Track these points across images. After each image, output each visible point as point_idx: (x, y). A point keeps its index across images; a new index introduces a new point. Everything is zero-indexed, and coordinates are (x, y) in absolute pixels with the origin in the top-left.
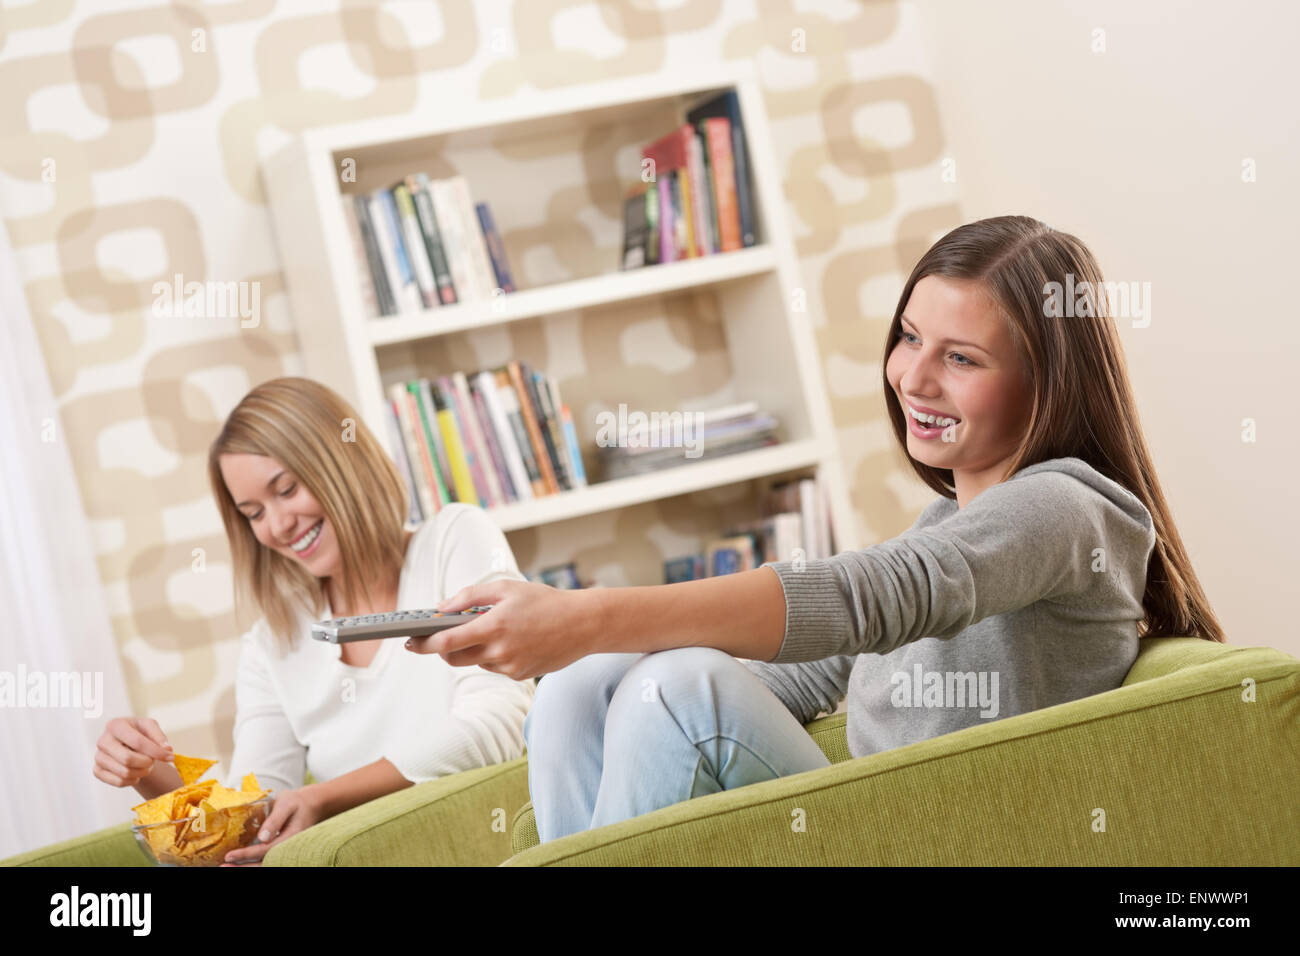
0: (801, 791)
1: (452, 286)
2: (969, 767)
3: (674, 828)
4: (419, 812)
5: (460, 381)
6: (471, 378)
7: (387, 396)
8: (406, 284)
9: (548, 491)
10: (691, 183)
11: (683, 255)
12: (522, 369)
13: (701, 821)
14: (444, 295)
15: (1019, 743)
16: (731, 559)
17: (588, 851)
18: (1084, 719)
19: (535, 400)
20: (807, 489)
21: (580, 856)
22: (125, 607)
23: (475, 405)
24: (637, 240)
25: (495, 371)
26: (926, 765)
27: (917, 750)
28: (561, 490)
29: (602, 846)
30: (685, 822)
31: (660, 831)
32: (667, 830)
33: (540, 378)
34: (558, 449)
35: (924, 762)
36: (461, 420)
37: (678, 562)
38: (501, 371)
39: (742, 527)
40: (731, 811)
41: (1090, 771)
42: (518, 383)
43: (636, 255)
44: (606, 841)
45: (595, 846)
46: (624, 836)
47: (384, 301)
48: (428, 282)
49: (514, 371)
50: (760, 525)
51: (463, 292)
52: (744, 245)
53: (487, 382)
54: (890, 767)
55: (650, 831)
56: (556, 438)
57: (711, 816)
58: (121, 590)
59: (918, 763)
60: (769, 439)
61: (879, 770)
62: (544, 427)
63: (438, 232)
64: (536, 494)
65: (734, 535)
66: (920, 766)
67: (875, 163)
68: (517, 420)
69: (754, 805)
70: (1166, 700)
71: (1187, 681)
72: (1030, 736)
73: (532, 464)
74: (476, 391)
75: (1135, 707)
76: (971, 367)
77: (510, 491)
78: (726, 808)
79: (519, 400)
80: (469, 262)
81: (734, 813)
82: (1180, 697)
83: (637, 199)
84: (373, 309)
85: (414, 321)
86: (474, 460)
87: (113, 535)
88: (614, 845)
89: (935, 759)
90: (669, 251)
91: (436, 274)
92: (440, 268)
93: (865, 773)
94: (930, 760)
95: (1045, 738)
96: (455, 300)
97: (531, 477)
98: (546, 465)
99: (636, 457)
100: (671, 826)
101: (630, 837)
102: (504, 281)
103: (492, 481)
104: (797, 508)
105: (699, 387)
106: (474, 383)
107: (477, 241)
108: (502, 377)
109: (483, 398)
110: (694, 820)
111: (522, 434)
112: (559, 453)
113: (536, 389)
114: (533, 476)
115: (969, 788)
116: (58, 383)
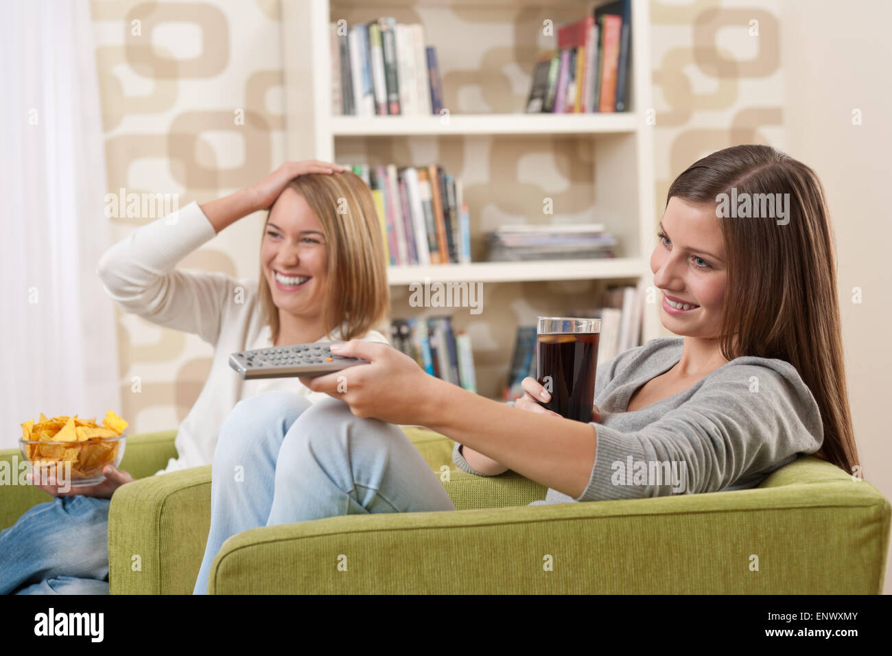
0: (470, 523)
1: (398, 102)
2: (605, 530)
3: (365, 534)
5: (392, 171)
6: (401, 171)
8: (365, 95)
9: (442, 261)
10: (586, 59)
11: (570, 110)
12: (439, 170)
13: (387, 532)
14: (391, 107)
15: (648, 518)
18: (703, 509)
19: (444, 194)
20: (629, 294)
23: (400, 191)
24: (539, 93)
25: (418, 169)
26: (572, 522)
28: (451, 262)
30: (375, 531)
32: (360, 534)
33: (450, 177)
34: (454, 232)
35: (571, 519)
36: (388, 200)
38: (423, 170)
40: (412, 529)
41: (700, 551)
42: (434, 180)
43: (537, 104)
44: (312, 533)
46: (326, 532)
47: (347, 104)
48: (382, 97)
49: (433, 172)
51: (406, 108)
52: (616, 110)
53: (411, 175)
54: (544, 518)
55: (347, 533)
56: (453, 225)
59: (566, 519)
60: (609, 253)
62: (447, 215)
63: (395, 62)
64: (432, 262)
66: (567, 522)
67: (727, 69)
68: (428, 207)
70: (771, 507)
71: (791, 495)
72: (658, 515)
73: (433, 239)
74: (403, 181)
75: (745, 508)
77: (414, 256)
79: (433, 193)
80: (414, 88)
82: (782, 506)
83: (545, 64)
84: (338, 108)
85: (366, 123)
86: (392, 229)
90: (560, 105)
91: (388, 91)
92: (392, 88)
93: (523, 519)
94: (575, 519)
95: (669, 519)
96: (399, 113)
98: (443, 242)
99: (510, 248)
102: (436, 106)
103: (402, 246)
104: (619, 306)
105: (568, 206)
106: (402, 174)
107: (423, 73)
108: (423, 174)
109: (406, 186)
110: (383, 530)
111: (430, 217)
112: (454, 236)
113: (446, 187)
114: (432, 249)
115: (602, 546)
116: (108, 122)
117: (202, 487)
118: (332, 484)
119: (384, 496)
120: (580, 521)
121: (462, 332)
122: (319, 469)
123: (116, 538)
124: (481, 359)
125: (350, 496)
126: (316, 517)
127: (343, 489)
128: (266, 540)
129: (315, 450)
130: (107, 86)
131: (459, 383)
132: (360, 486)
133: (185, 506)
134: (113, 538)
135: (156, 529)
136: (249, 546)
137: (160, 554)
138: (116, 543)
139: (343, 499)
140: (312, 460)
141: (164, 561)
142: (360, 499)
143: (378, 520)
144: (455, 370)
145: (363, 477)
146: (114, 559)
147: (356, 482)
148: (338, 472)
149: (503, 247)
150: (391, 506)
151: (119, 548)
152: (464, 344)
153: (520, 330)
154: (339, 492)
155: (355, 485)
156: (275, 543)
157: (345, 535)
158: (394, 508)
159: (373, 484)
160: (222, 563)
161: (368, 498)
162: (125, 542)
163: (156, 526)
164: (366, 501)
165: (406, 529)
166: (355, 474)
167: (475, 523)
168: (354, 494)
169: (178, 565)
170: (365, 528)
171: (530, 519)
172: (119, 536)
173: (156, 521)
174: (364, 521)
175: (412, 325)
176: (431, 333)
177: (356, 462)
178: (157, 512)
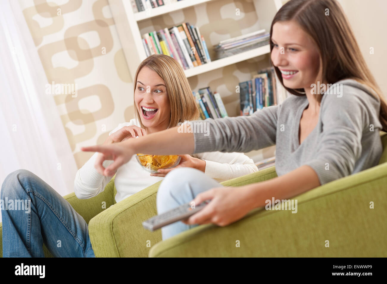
4: (142, 202)
5: (166, 30)
6: (170, 29)
7: (143, 38)
8: (146, 1)
9: (199, 64)
12: (187, 24)
14: (159, 3)
16: (261, 80)
19: (192, 34)
22: (65, 112)
23: (172, 38)
28: (203, 63)
33: (193, 26)
34: (201, 50)
36: (168, 43)
37: (243, 83)
38: (179, 26)
39: (264, 70)
42: (186, 29)
47: (139, 7)
49: (184, 26)
50: (269, 69)
51: (166, 1)
53: (175, 30)
56: (199, 47)
58: (63, 106)
62: (195, 43)
64: (194, 66)
65: (262, 73)
68: (186, 41)
73: (192, 56)
74: (172, 33)
77: (186, 65)
79: (187, 34)
84: (136, 10)
85: (150, 12)
96: (163, 4)
97: (192, 60)
98: (197, 56)
99: (227, 50)
106: (171, 31)
108: (181, 28)
109: (174, 35)
111: (188, 46)
113: (192, 31)
116: (37, 42)
117: (127, 210)
121: (215, 93)
123: (95, 243)
124: (226, 101)
130: (32, 26)
131: (221, 116)
133: (122, 221)
134: (94, 244)
135: (112, 236)
137: (117, 246)
138: (96, 246)
141: (119, 249)
146: (97, 253)
149: (224, 51)
151: (98, 247)
152: (218, 97)
153: (241, 84)
162: (100, 244)
163: (112, 234)
169: (126, 248)
172: (96, 243)
173: (111, 232)
176: (202, 97)
178: (110, 228)
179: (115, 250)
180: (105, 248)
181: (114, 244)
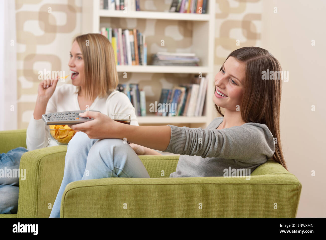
0: (155, 184)
1: (124, 5)
2: (202, 188)
5: (120, 30)
6: (123, 30)
7: (101, 30)
8: (112, 2)
9: (136, 64)
11: (186, 12)
12: (137, 31)
14: (121, 7)
15: (217, 185)
16: (179, 92)
17: (93, 186)
18: (236, 183)
19: (138, 40)
20: (203, 79)
21: (91, 187)
23: (123, 38)
24: (175, 5)
26: (190, 185)
27: (189, 180)
28: (140, 65)
29: (97, 186)
31: (114, 185)
33: (141, 34)
36: (118, 41)
37: (166, 90)
38: (131, 30)
39: (184, 85)
40: (134, 185)
41: (234, 197)
42: (135, 34)
43: (174, 9)
44: (99, 185)
45: (96, 185)
46: (104, 184)
47: (105, 5)
48: (118, 3)
49: (135, 31)
50: (189, 85)
51: (126, 8)
52: (202, 12)
53: (127, 32)
55: (111, 185)
56: (141, 51)
57: (129, 185)
58: (22, 63)
59: (188, 184)
60: (196, 64)
61: (177, 183)
62: (139, 47)
64: (133, 64)
65: (182, 86)
68: (132, 44)
69: (141, 185)
72: (220, 184)
73: (133, 56)
74: (124, 34)
75: (251, 183)
76: (235, 85)
77: (126, 62)
78: (133, 184)
79: (134, 39)
80: (130, 1)
81: (135, 185)
82: (264, 183)
84: (102, 7)
85: (111, 12)
86: (119, 52)
87: (23, 48)
88: (100, 186)
89: (193, 184)
90: (182, 10)
91: (121, 1)
93: (173, 183)
94: (192, 184)
95: (224, 186)
96: (124, 9)
98: (137, 57)
99: (161, 61)
100: (117, 185)
101: (106, 185)
102: (138, 8)
103: (122, 58)
104: (199, 83)
105: (184, 46)
106: (124, 32)
108: (131, 32)
109: (125, 36)
110: (124, 185)
111: (133, 48)
112: (141, 55)
113: (139, 37)
114: (133, 59)
115: (200, 194)
116: (17, 6)
118: (107, 167)
119: (124, 172)
120: (194, 185)
121: (142, 90)
122: (102, 161)
124: (148, 99)
125: (113, 172)
126: (100, 178)
127: (110, 169)
128: (83, 186)
129: (101, 155)
132: (117, 168)
133: (47, 161)
135: (37, 169)
136: (77, 188)
137: (38, 178)
139: (110, 172)
140: (100, 158)
142: (116, 173)
143: (122, 180)
144: (139, 104)
145: (118, 165)
147: (115, 167)
148: (109, 163)
149: (158, 60)
150: (127, 175)
152: (143, 94)
153: (163, 90)
154: (109, 170)
155: (115, 168)
156: (86, 187)
157: (111, 186)
158: (128, 176)
159: (121, 168)
160: (67, 194)
161: (119, 172)
164: (118, 173)
165: (132, 185)
166: (115, 164)
167: (156, 184)
168: (114, 171)
169: (44, 182)
170: (118, 184)
171: (176, 183)
173: (37, 167)
174: (117, 180)
175: (124, 87)
176: (131, 90)
177: (116, 160)
178: (38, 163)
179: (36, 180)
180: (29, 177)
181: (36, 176)
